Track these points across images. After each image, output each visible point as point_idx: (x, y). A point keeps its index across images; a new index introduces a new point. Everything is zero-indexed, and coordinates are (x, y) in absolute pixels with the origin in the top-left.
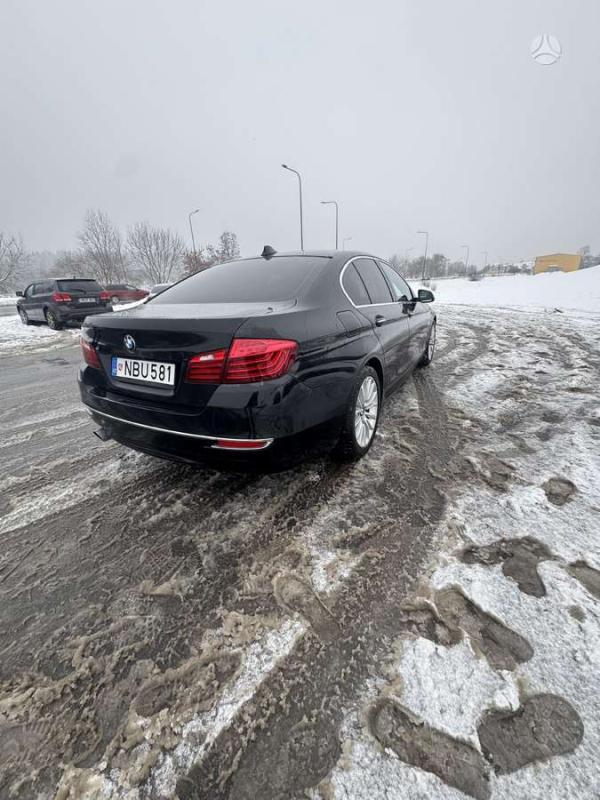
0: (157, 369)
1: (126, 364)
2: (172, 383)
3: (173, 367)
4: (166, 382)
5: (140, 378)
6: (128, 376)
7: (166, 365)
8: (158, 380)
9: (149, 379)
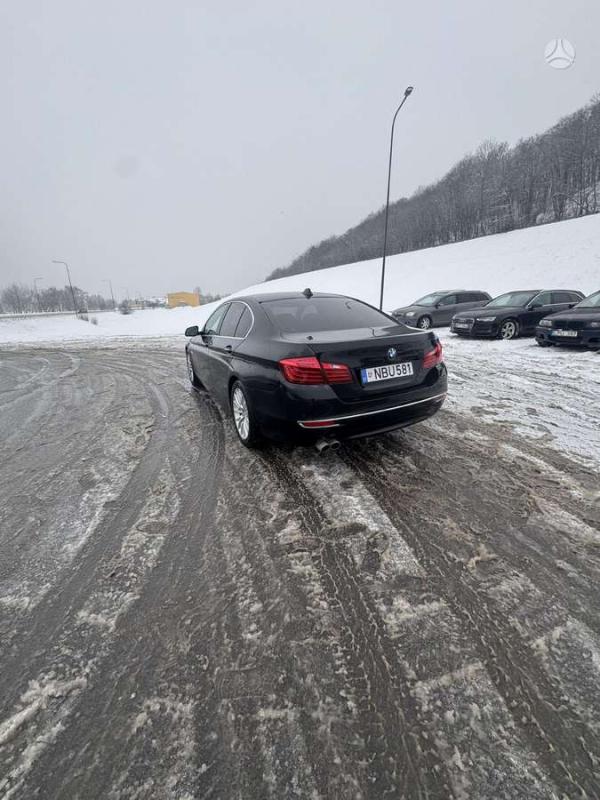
0: (400, 368)
1: (376, 371)
2: (412, 373)
3: (410, 364)
4: (408, 374)
5: (389, 377)
6: (378, 379)
7: (406, 364)
8: (402, 375)
9: (396, 376)
